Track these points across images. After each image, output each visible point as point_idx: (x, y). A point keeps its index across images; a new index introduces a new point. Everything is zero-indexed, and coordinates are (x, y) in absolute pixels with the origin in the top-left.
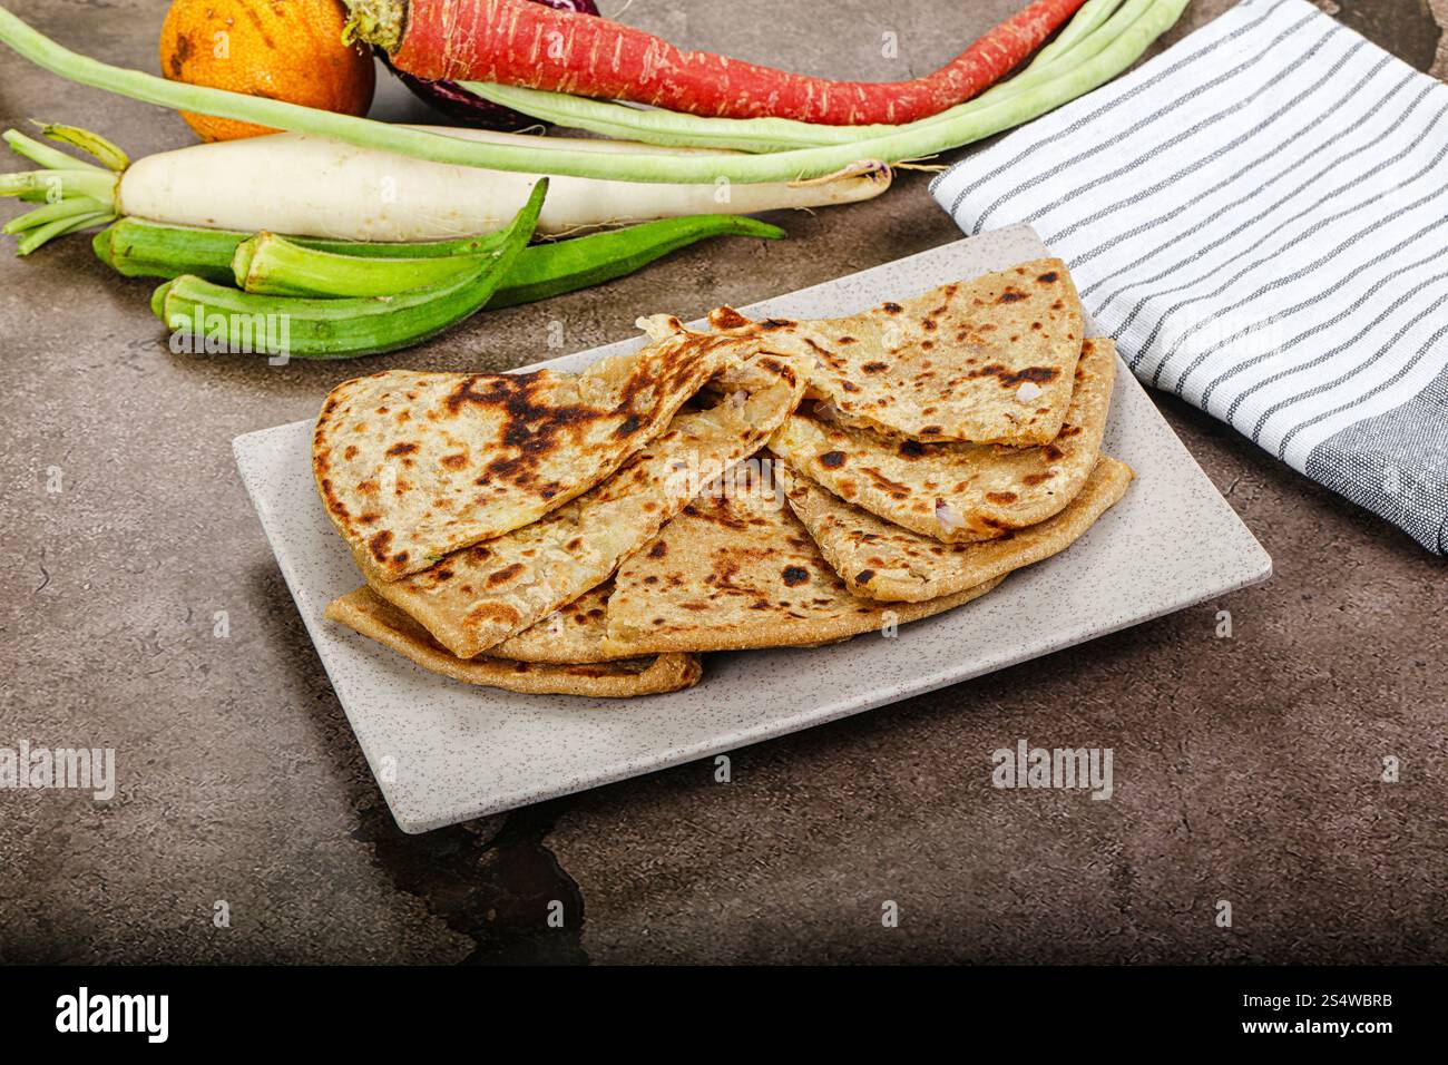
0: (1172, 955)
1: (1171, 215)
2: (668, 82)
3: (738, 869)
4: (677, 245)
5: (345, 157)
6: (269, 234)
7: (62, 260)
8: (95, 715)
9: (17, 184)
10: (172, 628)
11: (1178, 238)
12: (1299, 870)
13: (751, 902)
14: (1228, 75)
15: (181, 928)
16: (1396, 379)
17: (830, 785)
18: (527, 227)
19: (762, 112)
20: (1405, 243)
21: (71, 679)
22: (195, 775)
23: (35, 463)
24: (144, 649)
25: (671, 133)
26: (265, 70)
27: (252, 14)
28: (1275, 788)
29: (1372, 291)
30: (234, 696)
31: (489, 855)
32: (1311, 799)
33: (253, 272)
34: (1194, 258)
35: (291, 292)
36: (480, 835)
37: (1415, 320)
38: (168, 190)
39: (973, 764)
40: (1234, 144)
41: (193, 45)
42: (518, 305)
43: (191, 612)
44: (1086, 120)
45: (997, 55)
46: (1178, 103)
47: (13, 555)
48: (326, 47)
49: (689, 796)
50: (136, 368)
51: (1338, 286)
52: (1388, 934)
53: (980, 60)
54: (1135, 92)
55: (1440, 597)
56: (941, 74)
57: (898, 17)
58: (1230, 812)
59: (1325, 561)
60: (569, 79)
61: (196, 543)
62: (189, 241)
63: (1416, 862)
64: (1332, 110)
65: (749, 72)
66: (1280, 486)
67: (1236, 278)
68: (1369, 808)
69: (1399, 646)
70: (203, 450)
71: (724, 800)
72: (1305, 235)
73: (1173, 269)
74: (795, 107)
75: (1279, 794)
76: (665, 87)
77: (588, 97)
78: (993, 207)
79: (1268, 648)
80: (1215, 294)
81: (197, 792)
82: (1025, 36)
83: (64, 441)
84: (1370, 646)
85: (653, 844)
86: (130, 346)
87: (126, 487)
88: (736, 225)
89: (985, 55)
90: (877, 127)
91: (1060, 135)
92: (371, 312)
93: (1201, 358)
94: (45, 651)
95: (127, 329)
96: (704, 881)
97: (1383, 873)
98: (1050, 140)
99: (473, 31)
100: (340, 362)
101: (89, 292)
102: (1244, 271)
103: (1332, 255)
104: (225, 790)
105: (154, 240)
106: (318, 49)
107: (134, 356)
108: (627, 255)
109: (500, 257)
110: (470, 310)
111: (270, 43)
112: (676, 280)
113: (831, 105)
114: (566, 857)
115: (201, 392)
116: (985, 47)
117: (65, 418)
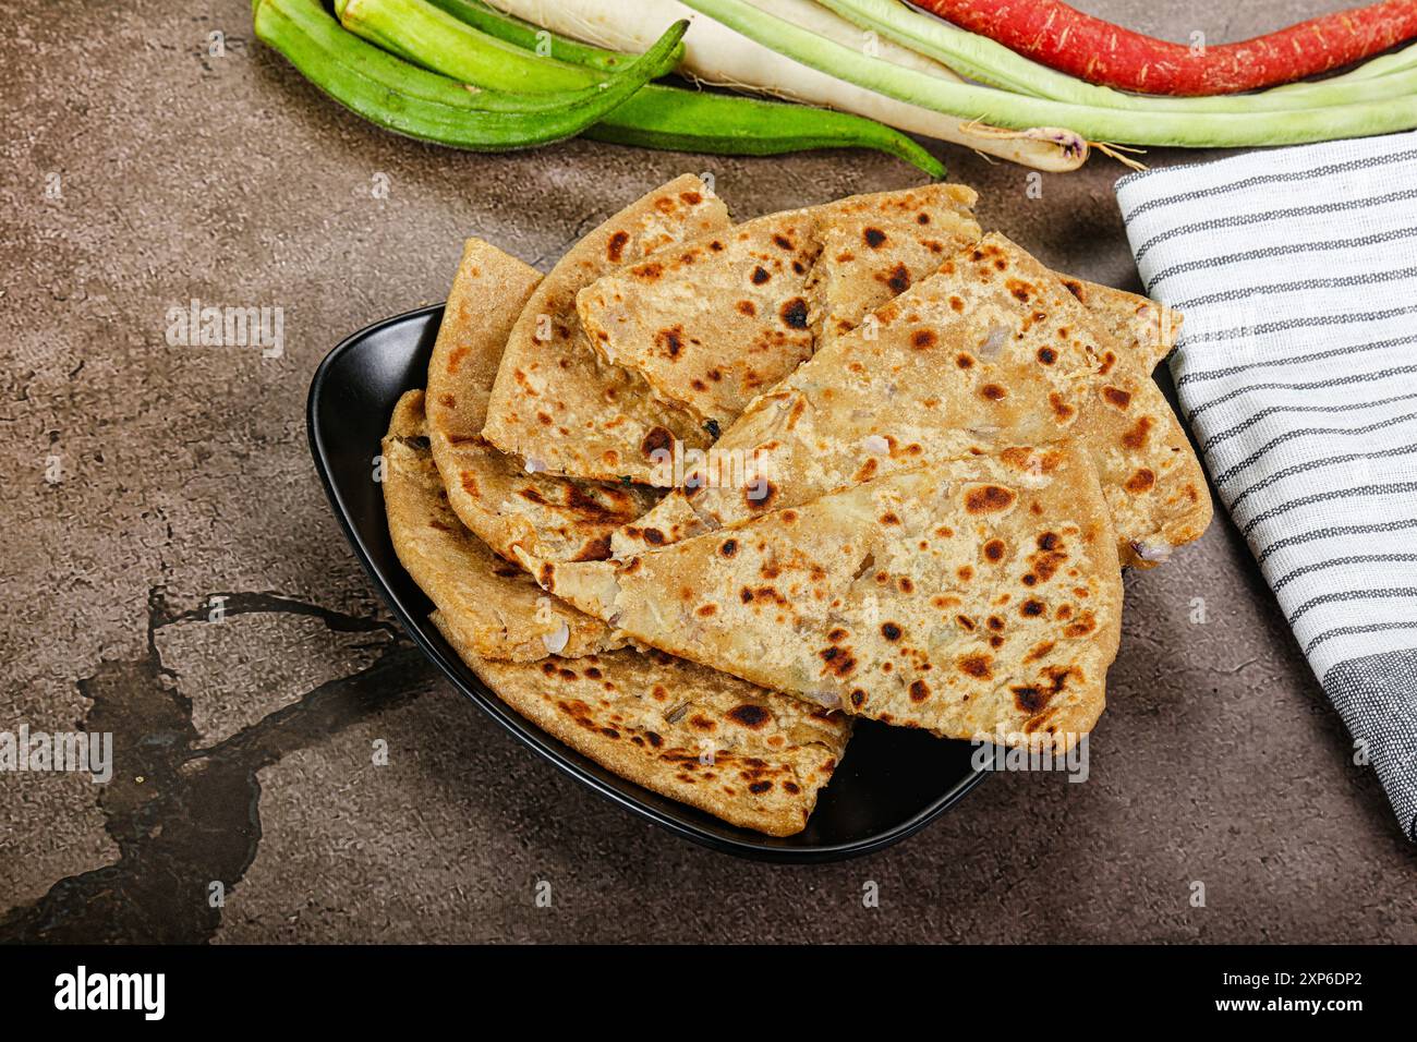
1: (1382, 315)
3: (432, 889)
4: (823, 143)
10: (55, 377)
11: (1371, 346)
13: (421, 931)
17: (588, 834)
18: (645, 68)
19: (982, 29)
23: (40, 133)
24: (12, 386)
31: (196, 763)
33: (351, 9)
34: (1371, 377)
35: (388, 45)
36: (202, 737)
39: (750, 874)
42: (630, 146)
43: (82, 365)
44: (1335, 169)
45: (1312, 49)
49: (437, 784)
53: (1286, 48)
55: (1382, 892)
56: (1229, 51)
59: (1284, 796)
61: (135, 289)
66: (1297, 685)
67: (1395, 421)
70: (211, 186)
71: (469, 805)
73: (1338, 382)
78: (1166, 236)
79: (1152, 873)
80: (1358, 431)
82: (1367, 36)
83: (83, 119)
84: (1265, 918)
85: (366, 822)
87: (110, 198)
88: (896, 145)
89: (1296, 44)
90: (1104, 92)
91: (1297, 176)
92: (453, 100)
93: (1285, 507)
95: (224, 18)
96: (389, 887)
98: (1279, 178)
108: (762, 136)
109: (604, 90)
110: (550, 138)
112: (814, 181)
113: (1069, 44)
114: (271, 799)
115: (251, 118)
116: (1302, 35)
117: (100, 93)
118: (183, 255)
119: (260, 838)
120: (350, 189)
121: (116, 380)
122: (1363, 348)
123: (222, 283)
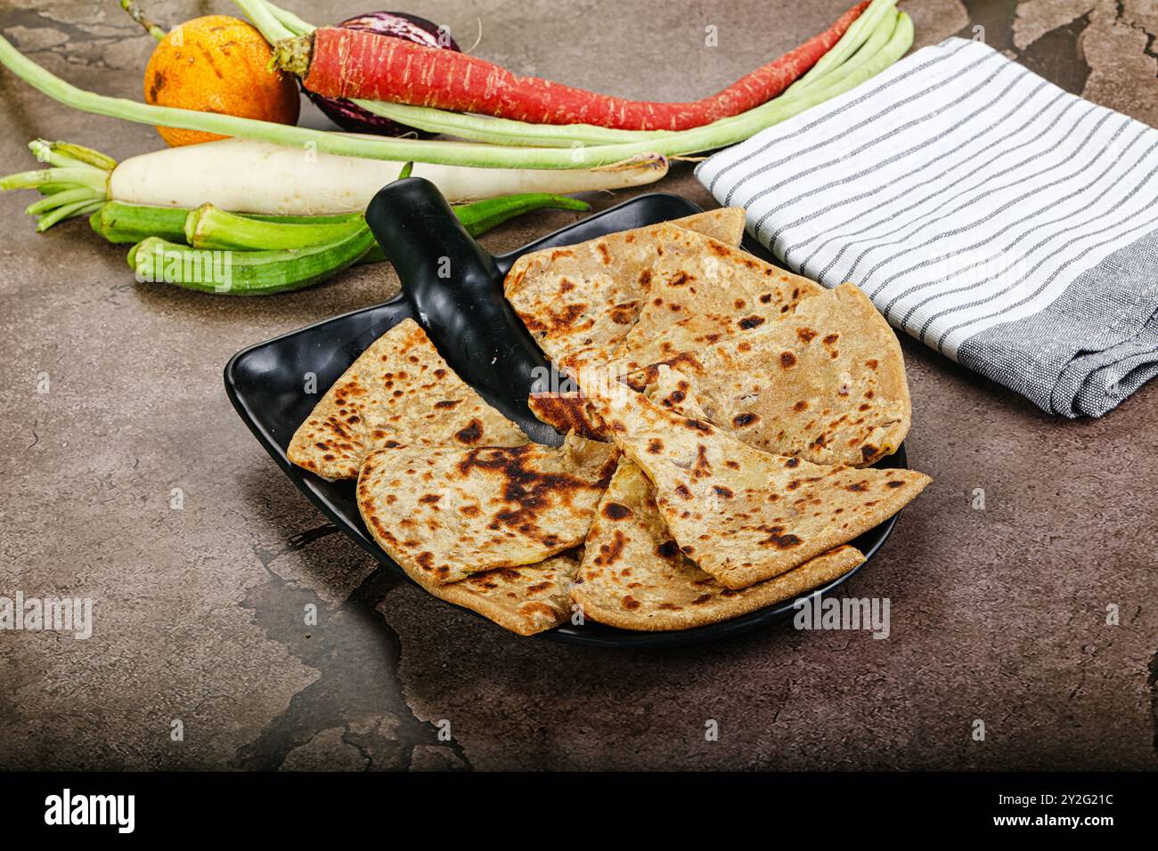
0: (828, 678)
1: (876, 191)
2: (505, 97)
4: (510, 215)
5: (269, 153)
6: (211, 205)
7: (69, 234)
8: (63, 528)
9: (36, 178)
10: (125, 471)
11: (879, 206)
12: (928, 622)
14: (922, 93)
15: (111, 665)
16: (1031, 297)
19: (577, 120)
20: (1048, 208)
21: (48, 505)
22: (131, 567)
23: (36, 366)
24: (102, 485)
25: (507, 135)
26: (215, 93)
27: (207, 55)
28: (915, 569)
29: (1019, 239)
30: (163, 516)
31: (336, 616)
32: (941, 576)
33: (199, 232)
34: (889, 219)
35: (226, 247)
36: (331, 603)
37: (1049, 257)
38: (143, 180)
40: (927, 143)
41: (166, 79)
43: (138, 461)
44: (814, 124)
45: (757, 87)
46: (883, 113)
47: (15, 425)
48: (260, 78)
50: (114, 303)
51: (994, 237)
52: (989, 664)
53: (743, 90)
54: (851, 104)
55: (1051, 443)
56: (713, 100)
57: (691, 66)
58: (880, 585)
59: (968, 420)
60: (432, 96)
61: (145, 416)
62: (156, 215)
63: (1015, 616)
64: (1001, 120)
65: (566, 92)
66: (939, 371)
67: (917, 230)
68: (984, 581)
69: (1017, 475)
70: (157, 356)
72: (972, 202)
73: (872, 226)
74: (600, 118)
75: (918, 573)
76: (503, 102)
77: (448, 110)
78: (740, 184)
80: (901, 241)
81: (130, 578)
82: (780, 74)
83: (58, 351)
84: (995, 475)
86: (112, 289)
87: (99, 380)
88: (554, 200)
89: (747, 86)
90: (661, 132)
91: (794, 135)
92: (283, 259)
93: (886, 283)
94: (31, 486)
95: (110, 278)
97: (990, 624)
98: (785, 138)
99: (361, 60)
100: (261, 297)
101: (85, 255)
102: (924, 226)
103: (991, 216)
104: (151, 576)
105: (132, 215)
106: (254, 79)
107: (114, 296)
108: (473, 222)
110: (353, 258)
111: (219, 75)
112: (510, 241)
113: (627, 117)
114: (392, 617)
115: (159, 319)
116: (748, 81)
117: (60, 336)
118: (163, 392)
119: (398, 636)
120: (242, 331)
121: (164, 461)
122: (876, 208)
123: (196, 397)
